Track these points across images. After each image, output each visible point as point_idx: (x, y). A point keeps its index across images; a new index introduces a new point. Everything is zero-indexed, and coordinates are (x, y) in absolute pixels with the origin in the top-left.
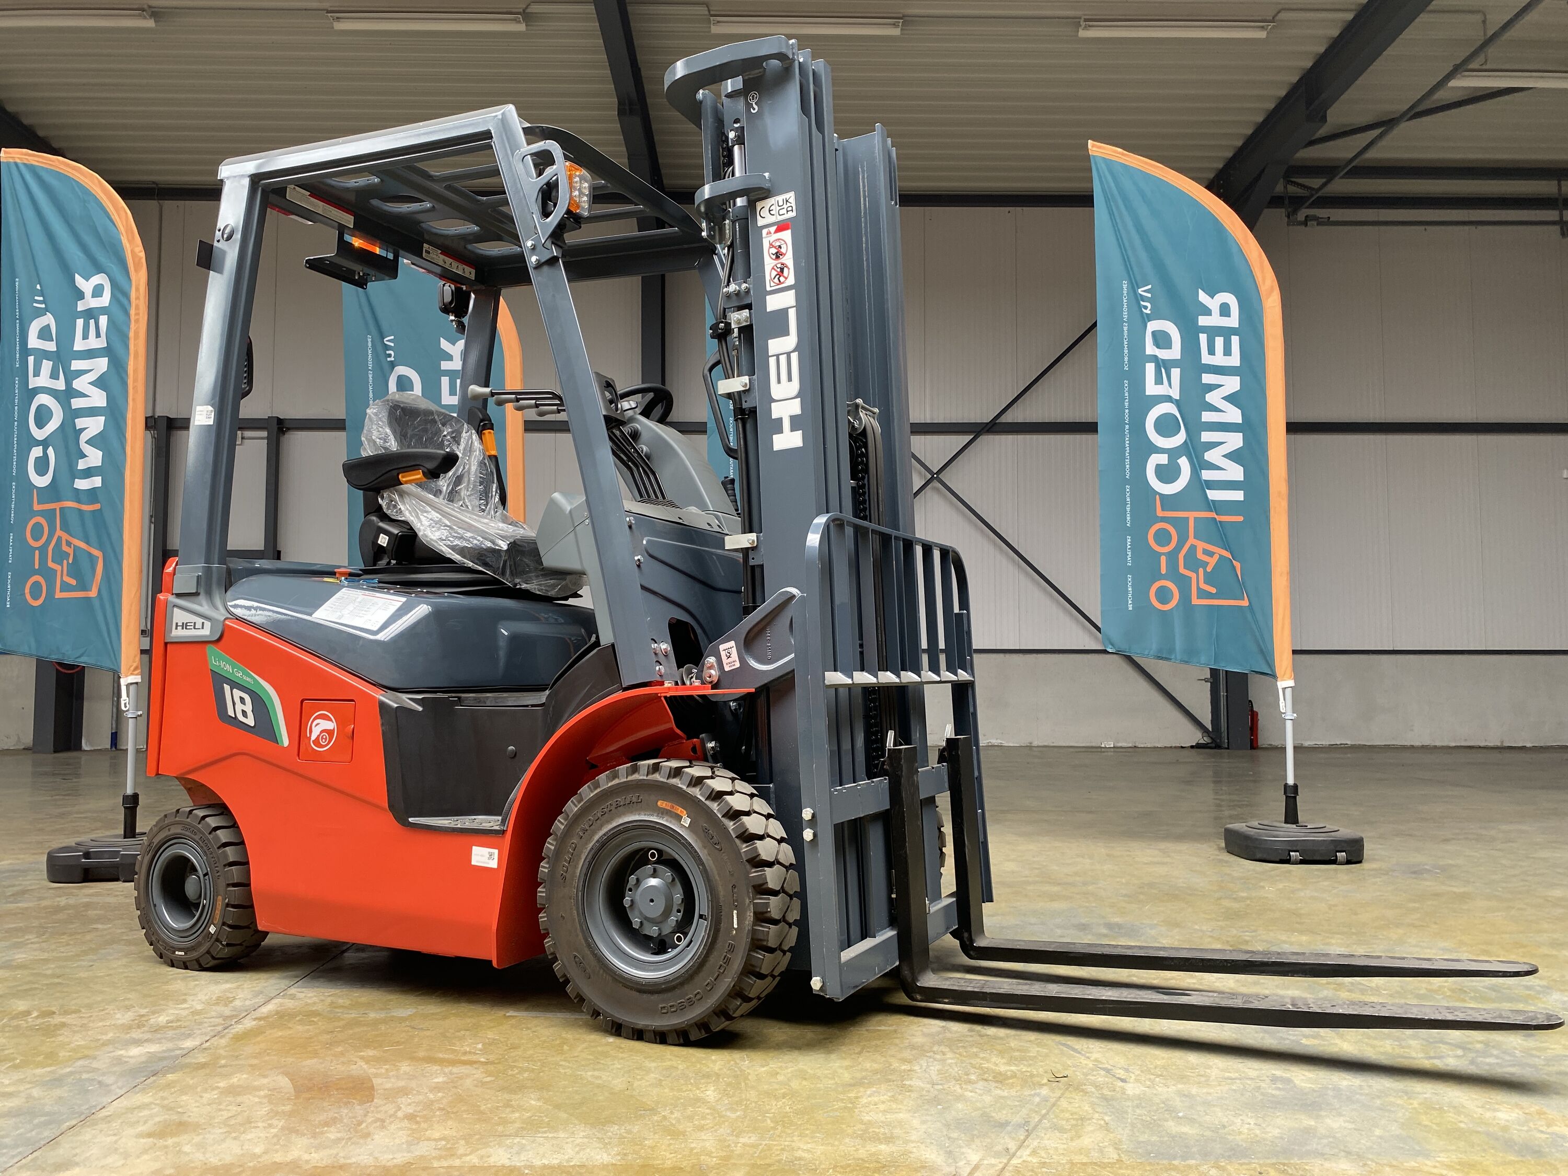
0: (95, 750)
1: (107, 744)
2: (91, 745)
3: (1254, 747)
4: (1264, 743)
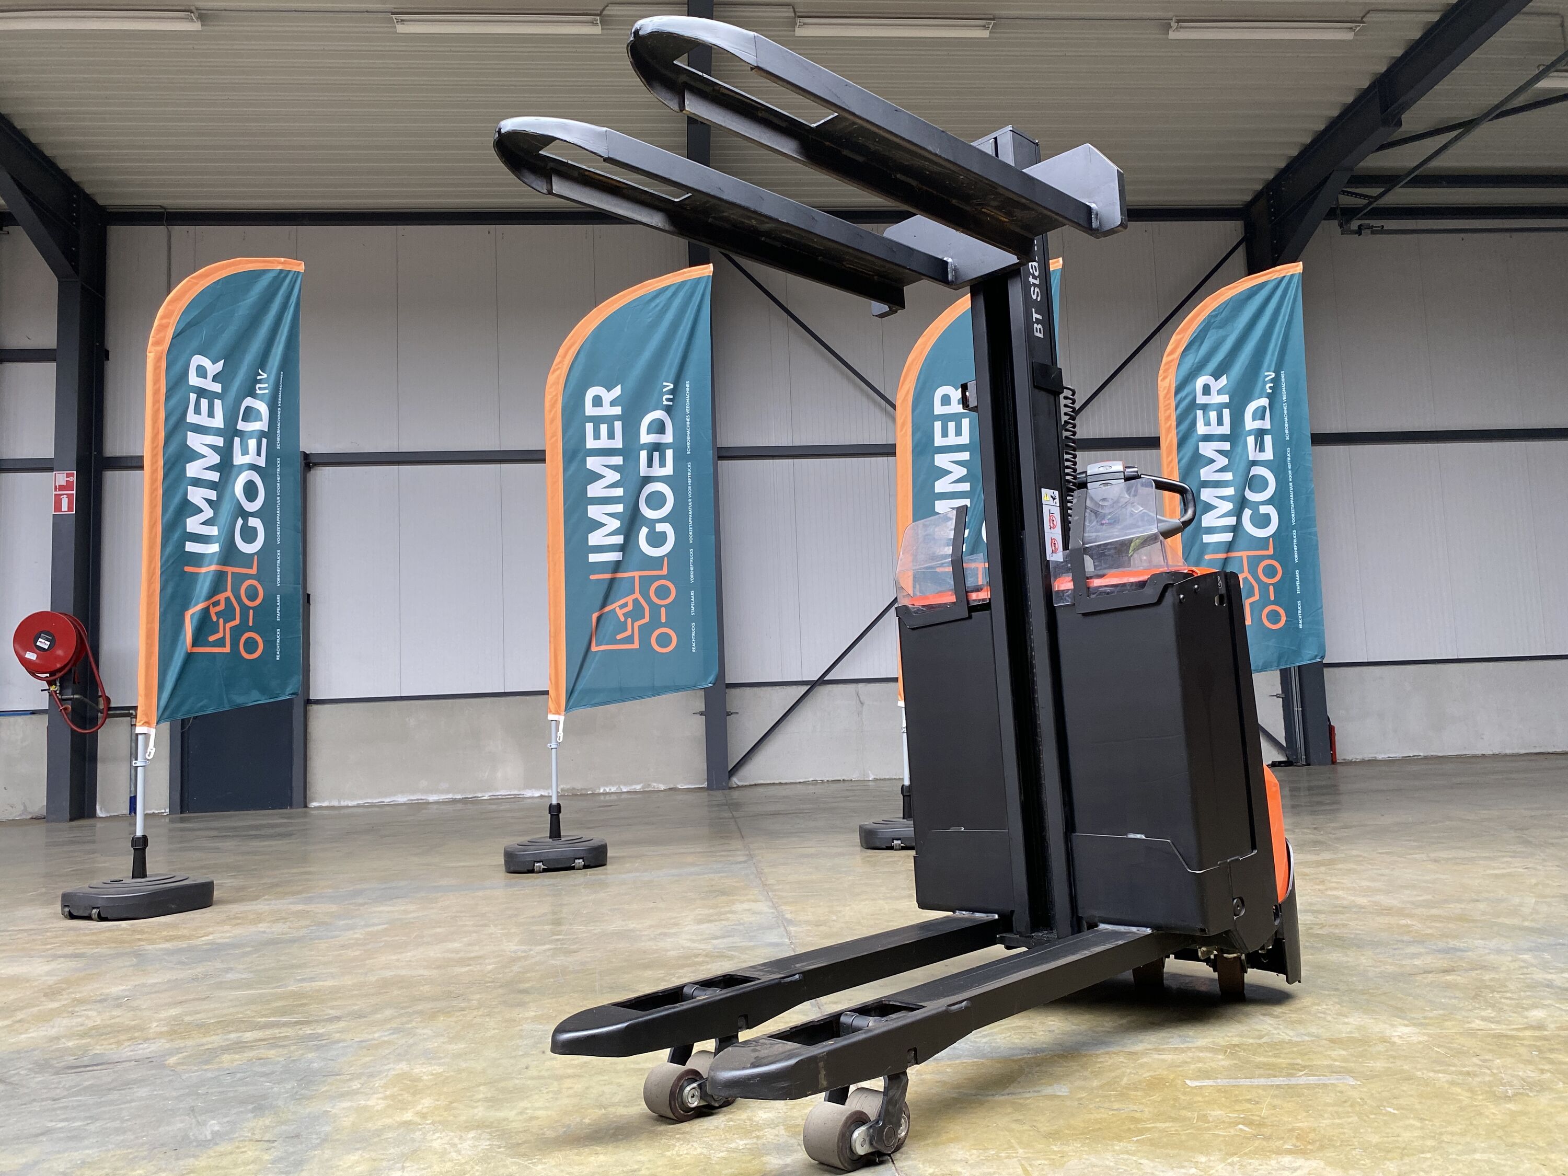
0: (111, 817)
1: (125, 810)
2: (107, 811)
3: (1334, 762)
4: (1340, 757)
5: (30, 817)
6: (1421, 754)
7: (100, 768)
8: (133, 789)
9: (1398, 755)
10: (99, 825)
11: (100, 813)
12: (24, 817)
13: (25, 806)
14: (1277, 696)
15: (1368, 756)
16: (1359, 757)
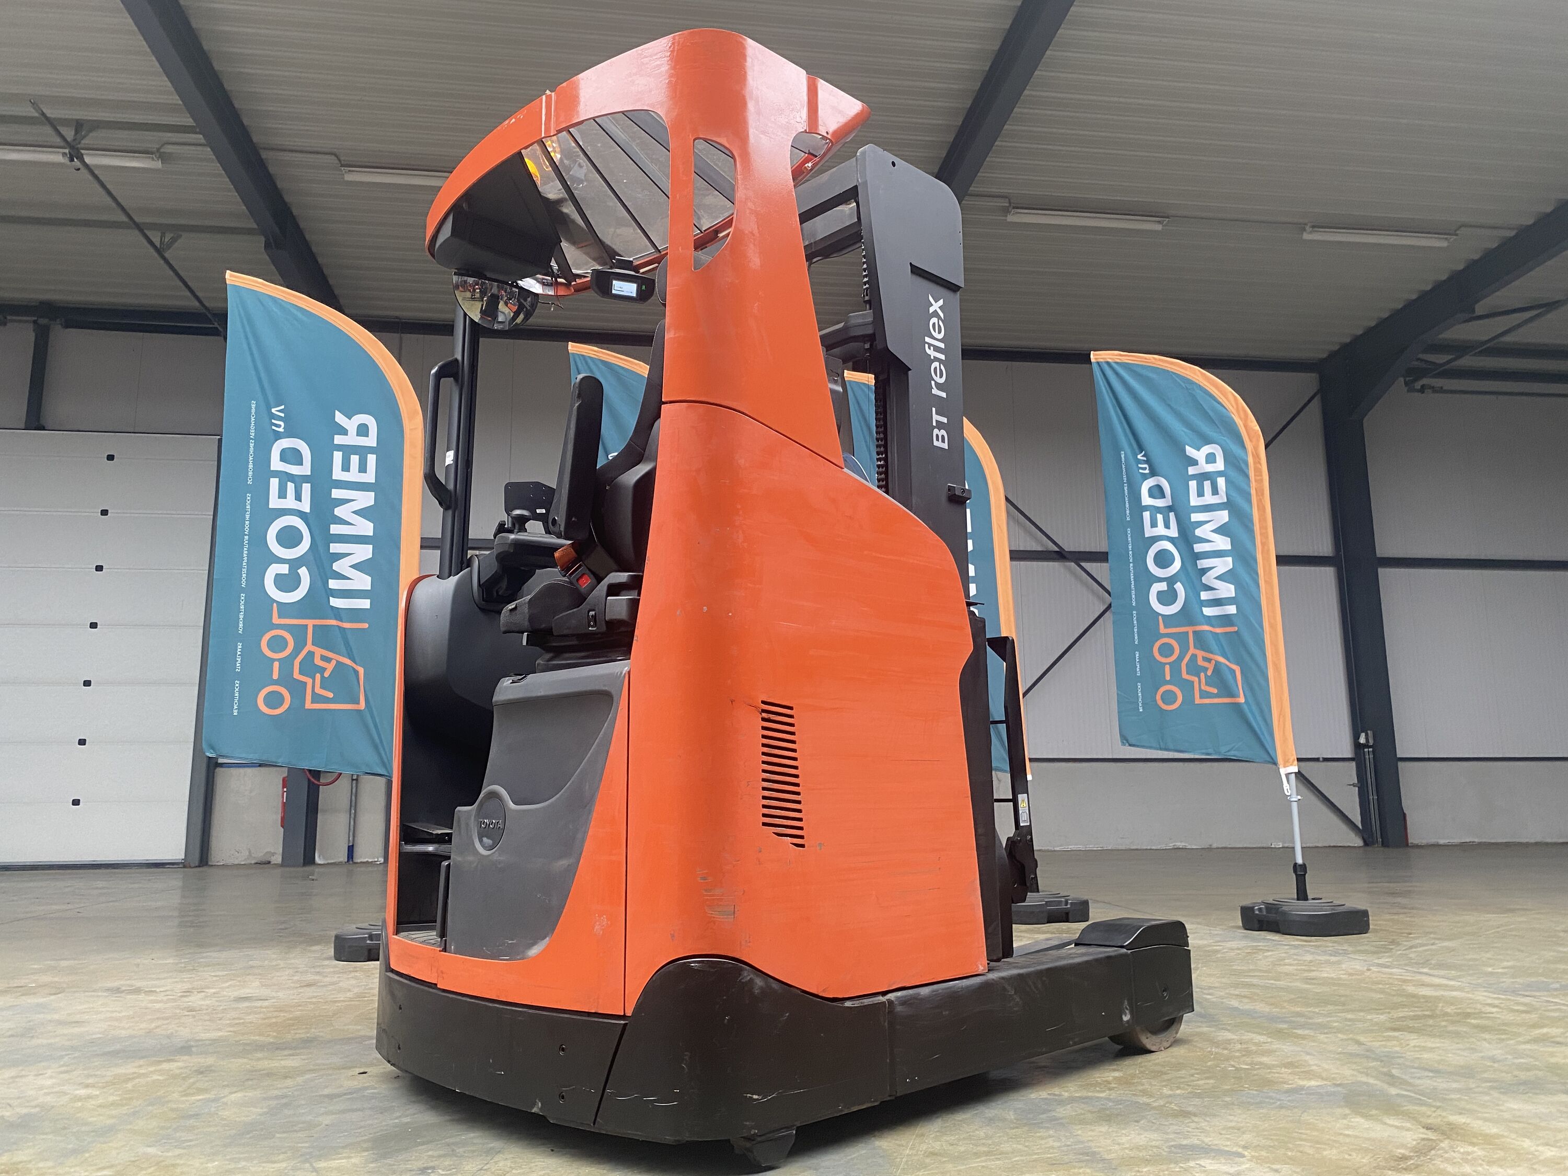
0: (328, 864)
1: (343, 857)
2: (324, 858)
3: (1407, 845)
4: (1412, 840)
5: (256, 861)
6: (1476, 840)
7: (320, 817)
8: (351, 839)
9: (1456, 841)
10: (317, 870)
11: (318, 860)
12: (248, 862)
13: (250, 852)
14: (1354, 785)
15: (1433, 841)
16: (1424, 842)
